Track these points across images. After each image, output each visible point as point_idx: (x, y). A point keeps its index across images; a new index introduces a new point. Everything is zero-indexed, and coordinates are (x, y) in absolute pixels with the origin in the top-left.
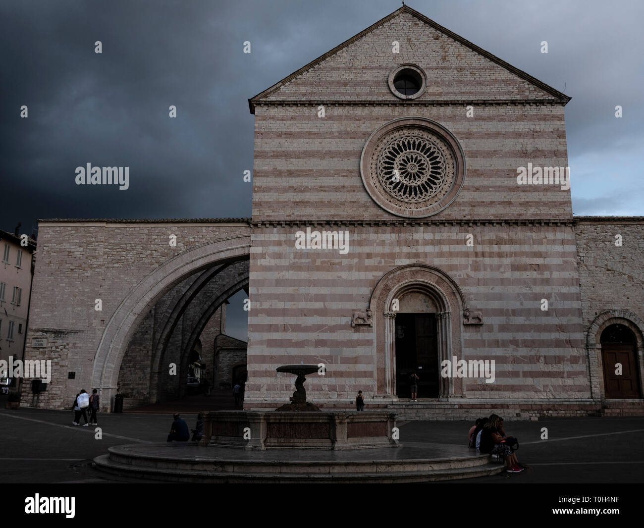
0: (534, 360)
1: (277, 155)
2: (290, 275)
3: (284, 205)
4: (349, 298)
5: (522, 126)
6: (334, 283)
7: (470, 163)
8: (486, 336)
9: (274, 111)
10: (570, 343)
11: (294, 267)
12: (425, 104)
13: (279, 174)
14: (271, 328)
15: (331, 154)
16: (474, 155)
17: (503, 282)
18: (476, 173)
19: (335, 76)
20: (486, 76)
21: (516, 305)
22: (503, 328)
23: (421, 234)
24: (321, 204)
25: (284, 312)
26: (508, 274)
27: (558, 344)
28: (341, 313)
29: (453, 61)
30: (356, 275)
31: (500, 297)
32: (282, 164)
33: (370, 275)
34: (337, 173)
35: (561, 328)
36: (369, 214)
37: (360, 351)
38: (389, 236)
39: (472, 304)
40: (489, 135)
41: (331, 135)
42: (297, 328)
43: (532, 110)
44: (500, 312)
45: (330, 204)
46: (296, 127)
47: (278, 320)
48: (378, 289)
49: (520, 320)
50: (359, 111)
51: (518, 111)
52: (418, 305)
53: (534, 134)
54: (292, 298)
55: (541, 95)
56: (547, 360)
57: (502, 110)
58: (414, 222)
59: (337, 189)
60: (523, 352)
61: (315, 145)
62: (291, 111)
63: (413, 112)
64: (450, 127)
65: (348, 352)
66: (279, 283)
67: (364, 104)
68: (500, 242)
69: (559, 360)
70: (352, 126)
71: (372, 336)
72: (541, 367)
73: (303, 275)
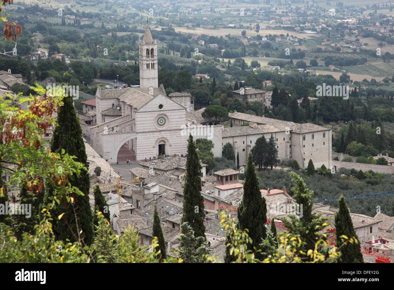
0: (179, 150)
1: (140, 121)
2: (143, 140)
3: (141, 129)
4: (152, 143)
5: (179, 113)
6: (150, 141)
7: (171, 120)
8: (172, 147)
9: (139, 113)
10: (184, 147)
11: (144, 139)
12: (163, 111)
13: (141, 124)
14: (141, 149)
15: (149, 120)
16: (171, 119)
17: (175, 139)
18: (171, 122)
19: (149, 107)
20: (173, 105)
21: (176, 142)
22: (175, 146)
23: (163, 133)
24: (148, 129)
25: (142, 146)
26: (176, 138)
27: (183, 148)
28: (151, 146)
29: (168, 103)
30: (153, 140)
31: (174, 141)
32: (141, 123)
33: (155, 140)
34: (150, 123)
35: (183, 145)
36: (155, 130)
37: (154, 151)
38: (158, 133)
39: (170, 143)
40: (174, 115)
41: (149, 117)
42: (144, 148)
43: (181, 111)
44: (174, 144)
45: (149, 129)
46: (143, 116)
47: (142, 147)
48: (156, 141)
49: (177, 145)
50: (153, 113)
51: (178, 111)
52: (162, 143)
53: (181, 115)
54: (144, 144)
55: (182, 108)
56: (181, 150)
57: (176, 111)
58: (162, 131)
59: (150, 126)
60: (177, 149)
61: (146, 119)
62: (142, 113)
63: (162, 112)
64: (167, 114)
65: (152, 151)
66: (141, 142)
67: (154, 111)
68: (175, 133)
69: (182, 150)
70: (152, 115)
71: (155, 149)
72: (180, 151)
73: (145, 140)
